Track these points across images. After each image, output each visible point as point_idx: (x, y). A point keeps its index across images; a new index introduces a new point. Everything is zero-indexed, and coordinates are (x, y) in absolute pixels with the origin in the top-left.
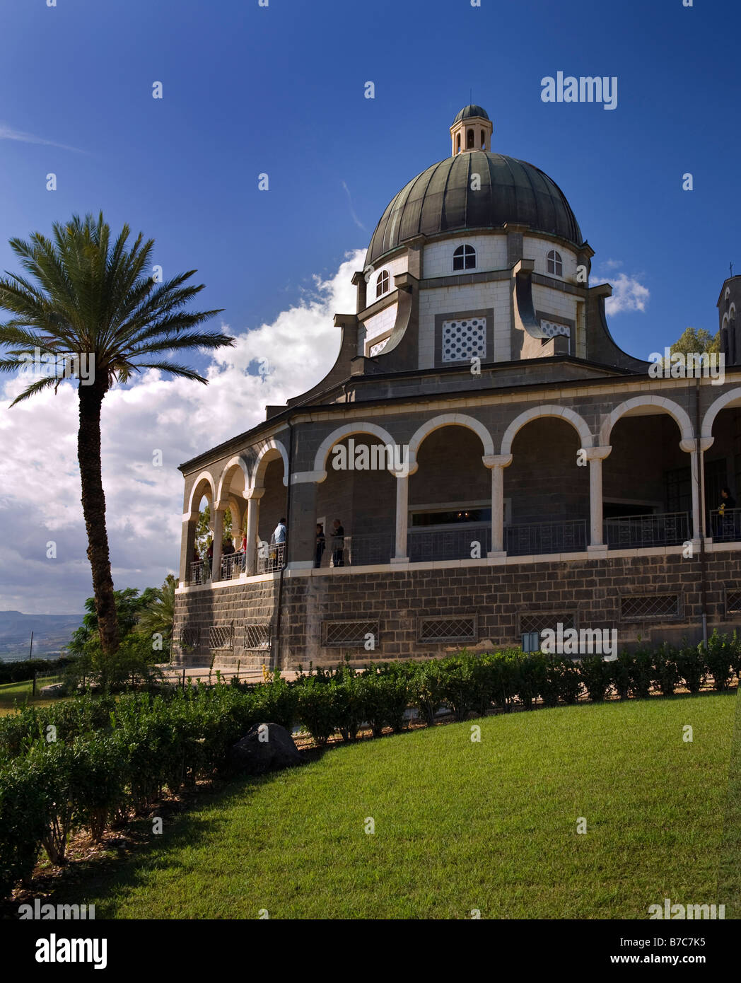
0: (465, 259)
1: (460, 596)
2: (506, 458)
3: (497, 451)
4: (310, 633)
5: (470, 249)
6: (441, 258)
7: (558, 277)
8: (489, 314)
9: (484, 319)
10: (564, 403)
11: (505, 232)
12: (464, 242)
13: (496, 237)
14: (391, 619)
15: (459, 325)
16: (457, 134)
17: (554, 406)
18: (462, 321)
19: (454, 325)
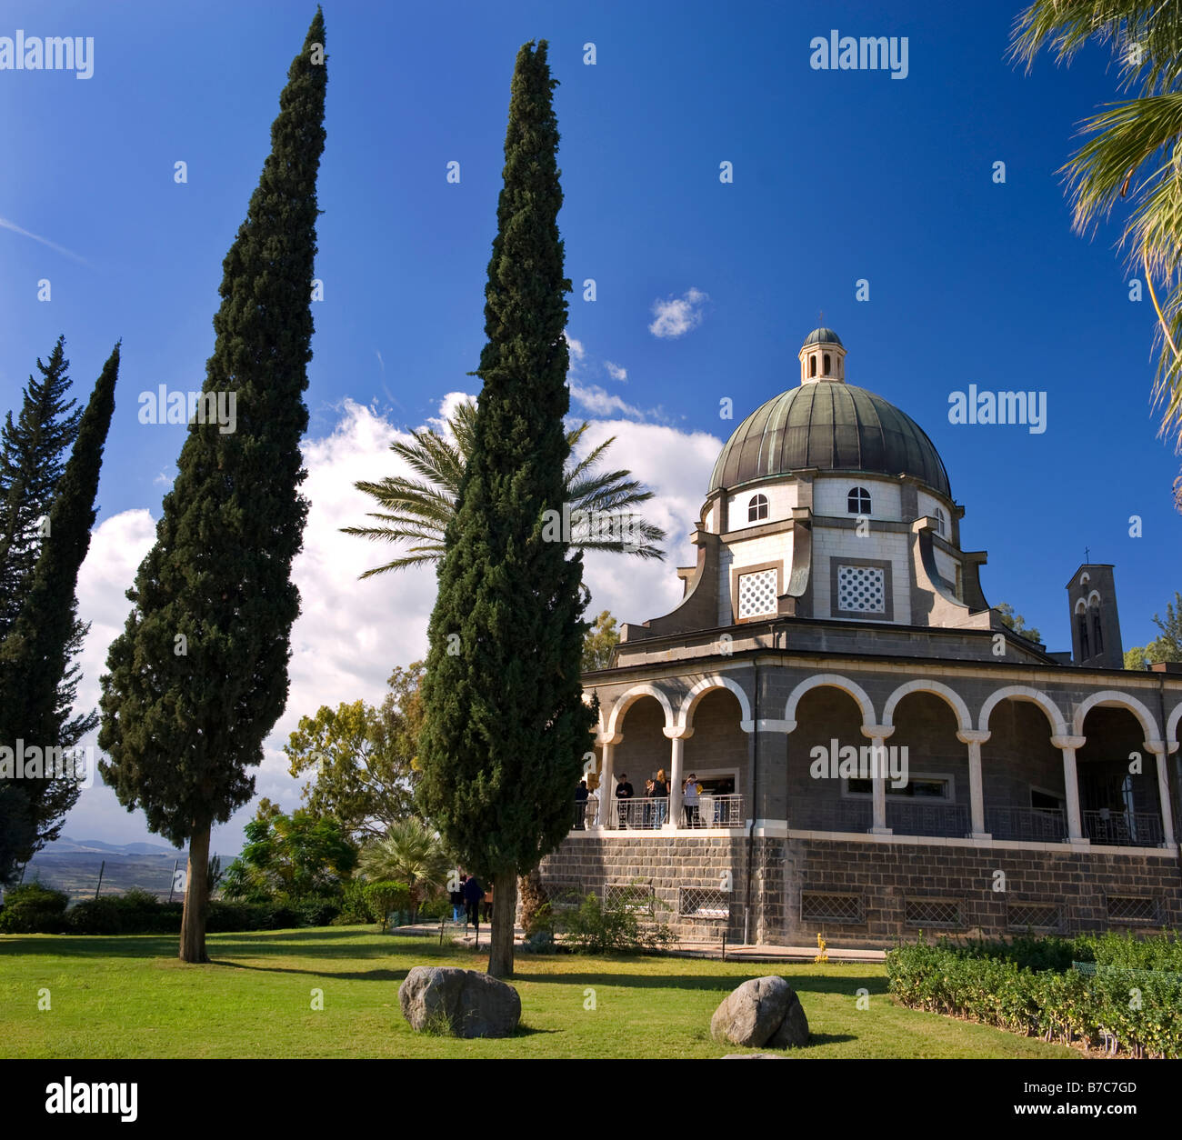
0: (859, 502)
1: (947, 877)
2: (984, 735)
3: (975, 727)
4: (788, 904)
5: (865, 493)
6: (835, 496)
7: (942, 537)
8: (887, 566)
9: (881, 571)
10: (1038, 686)
11: (900, 483)
12: (860, 484)
13: (891, 486)
14: (876, 895)
15: (855, 572)
16: (811, 355)
17: (1028, 688)
18: (859, 569)
19: (850, 572)
